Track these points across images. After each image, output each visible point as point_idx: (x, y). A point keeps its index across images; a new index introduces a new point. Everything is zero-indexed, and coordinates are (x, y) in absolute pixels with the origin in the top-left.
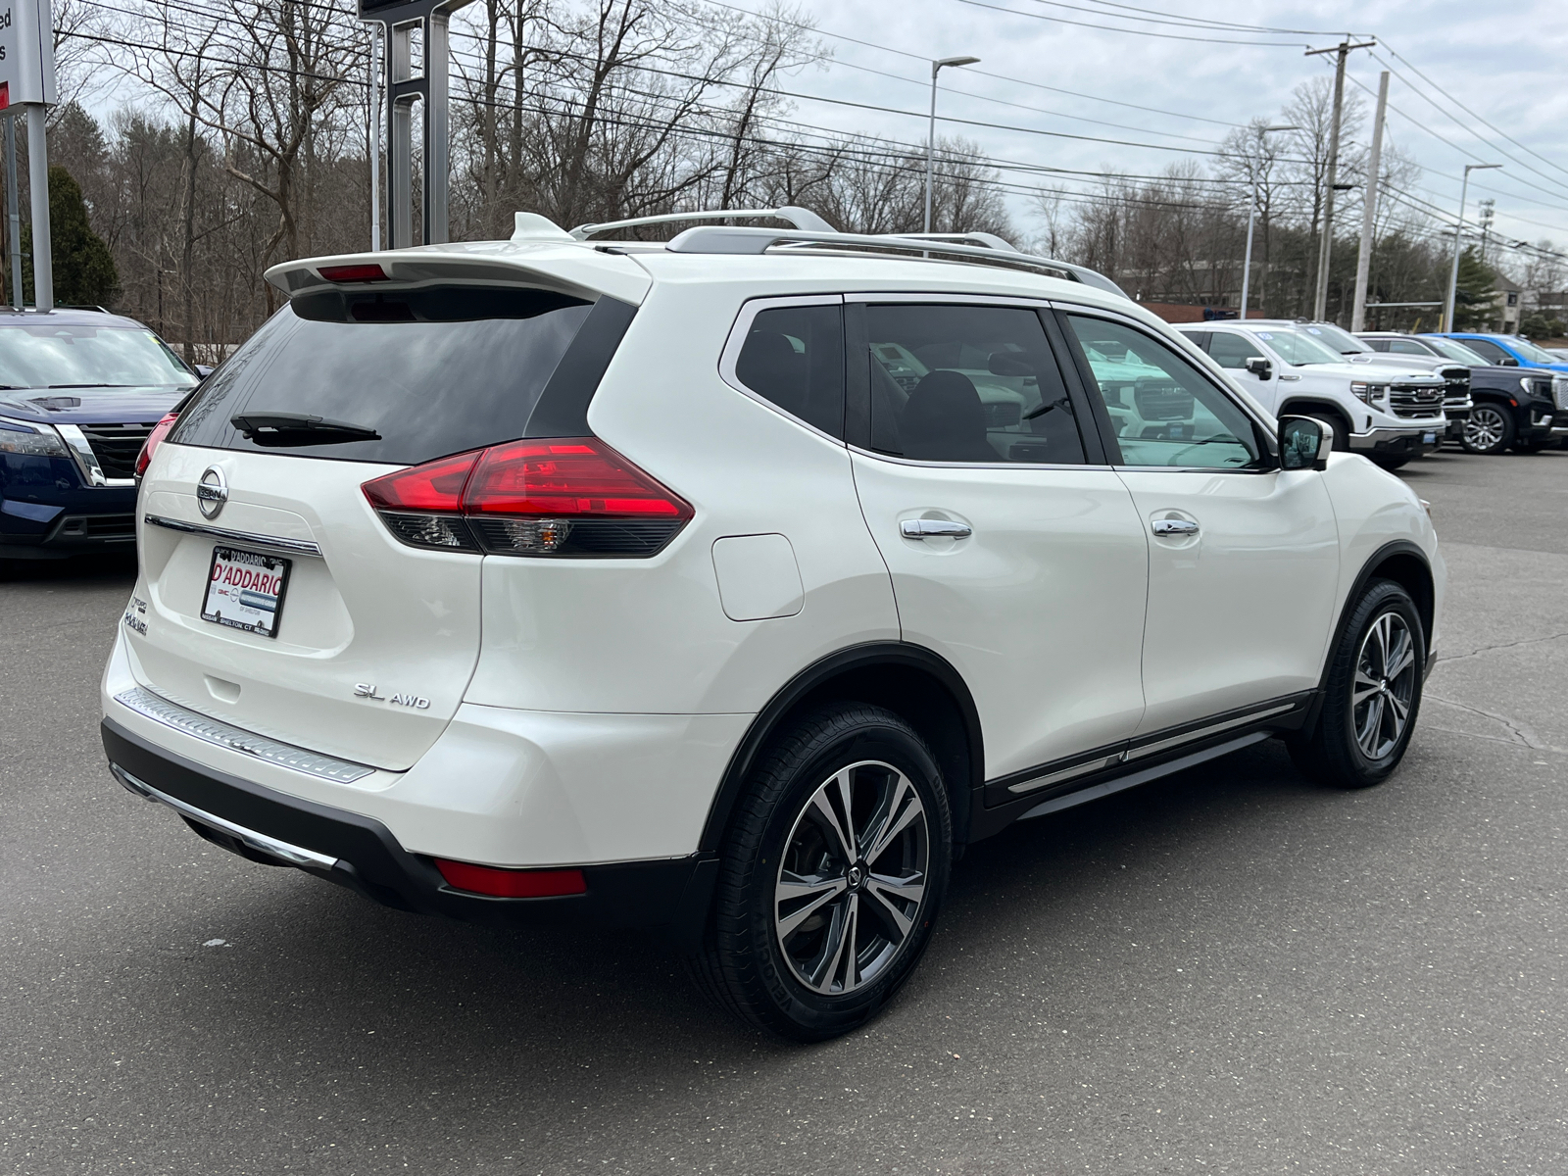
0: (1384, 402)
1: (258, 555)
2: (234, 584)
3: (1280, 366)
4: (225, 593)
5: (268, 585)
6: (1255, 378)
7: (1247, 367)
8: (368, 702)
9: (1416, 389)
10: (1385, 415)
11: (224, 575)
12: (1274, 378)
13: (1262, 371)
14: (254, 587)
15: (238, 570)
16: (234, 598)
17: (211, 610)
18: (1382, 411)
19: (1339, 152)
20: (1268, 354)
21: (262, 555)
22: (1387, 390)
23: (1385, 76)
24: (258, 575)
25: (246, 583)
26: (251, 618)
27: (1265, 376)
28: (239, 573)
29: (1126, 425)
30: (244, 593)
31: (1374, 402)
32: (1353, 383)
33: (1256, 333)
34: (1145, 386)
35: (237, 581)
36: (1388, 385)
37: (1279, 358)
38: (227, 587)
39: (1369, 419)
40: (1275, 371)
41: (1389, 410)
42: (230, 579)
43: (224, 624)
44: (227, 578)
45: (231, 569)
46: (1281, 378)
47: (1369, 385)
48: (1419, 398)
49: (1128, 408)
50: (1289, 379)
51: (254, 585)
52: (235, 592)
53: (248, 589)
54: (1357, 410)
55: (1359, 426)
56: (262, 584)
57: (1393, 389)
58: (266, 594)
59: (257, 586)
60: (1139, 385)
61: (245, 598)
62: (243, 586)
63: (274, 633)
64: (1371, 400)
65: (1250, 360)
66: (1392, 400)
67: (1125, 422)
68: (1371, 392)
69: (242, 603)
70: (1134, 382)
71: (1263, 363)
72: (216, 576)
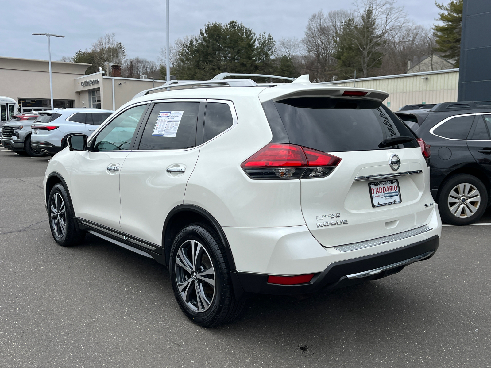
1: (389, 181)
2: (380, 193)
4: (378, 196)
5: (392, 189)
11: (375, 191)
14: (388, 191)
15: (380, 188)
16: (382, 197)
17: (375, 203)
21: (390, 181)
24: (388, 187)
25: (384, 191)
26: (391, 200)
28: (380, 189)
30: (385, 194)
35: (381, 191)
38: (378, 194)
42: (378, 192)
43: (384, 205)
44: (377, 192)
45: (377, 188)
51: (387, 190)
52: (382, 195)
53: (386, 192)
56: (390, 189)
58: (393, 191)
59: (388, 190)
61: (385, 195)
62: (384, 192)
69: (385, 197)
72: (373, 192)
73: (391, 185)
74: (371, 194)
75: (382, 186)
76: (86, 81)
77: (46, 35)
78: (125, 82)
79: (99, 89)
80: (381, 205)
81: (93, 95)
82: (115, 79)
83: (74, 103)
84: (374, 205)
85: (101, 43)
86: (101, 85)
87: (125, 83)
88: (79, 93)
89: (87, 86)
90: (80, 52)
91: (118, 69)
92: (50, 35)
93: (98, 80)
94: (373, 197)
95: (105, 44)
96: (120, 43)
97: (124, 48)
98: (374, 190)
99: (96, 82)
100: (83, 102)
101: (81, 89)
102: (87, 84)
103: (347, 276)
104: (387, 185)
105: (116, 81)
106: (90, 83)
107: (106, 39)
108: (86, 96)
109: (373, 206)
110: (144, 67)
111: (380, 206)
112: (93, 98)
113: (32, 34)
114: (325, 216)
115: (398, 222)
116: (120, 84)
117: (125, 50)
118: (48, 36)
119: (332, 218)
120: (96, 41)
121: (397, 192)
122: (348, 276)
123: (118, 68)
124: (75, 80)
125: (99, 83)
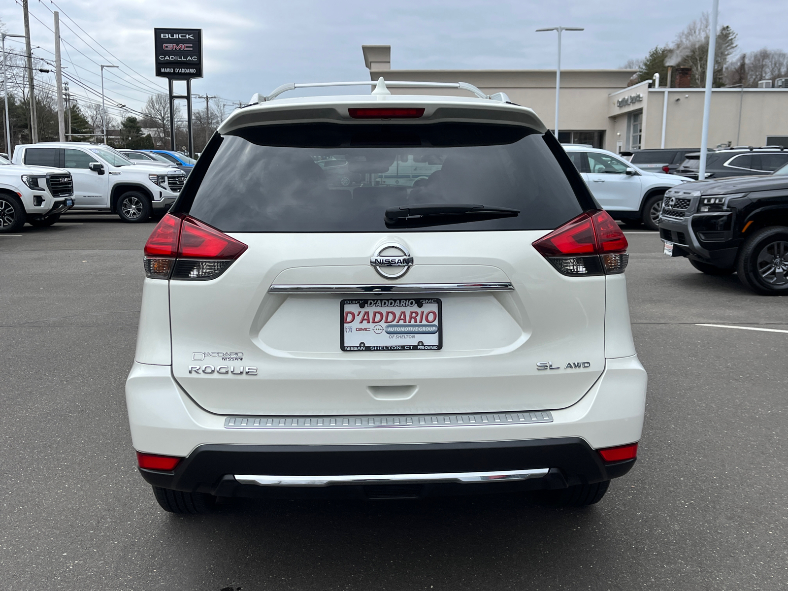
0: (166, 184)
3: (108, 167)
6: (95, 174)
7: (90, 168)
8: (548, 372)
9: (178, 177)
10: (167, 191)
12: (106, 173)
13: (99, 170)
18: (166, 189)
19: (32, 51)
20: (101, 161)
22: (166, 178)
23: (56, 14)
27: (101, 172)
29: (44, 200)
31: (161, 184)
32: (149, 175)
33: (90, 149)
34: (52, 178)
36: (166, 175)
37: (107, 163)
39: (161, 193)
40: (105, 169)
41: (168, 188)
46: (110, 173)
47: (158, 176)
48: (180, 182)
49: (44, 190)
50: (115, 174)
53: (394, 323)
54: (155, 189)
55: (156, 197)
57: (169, 178)
60: (48, 177)
61: (390, 329)
63: (440, 347)
64: (160, 183)
65: (91, 164)
66: (169, 183)
67: (43, 199)
68: (159, 179)
70: (45, 176)
71: (100, 165)
73: (415, 308)
74: (343, 321)
75: (384, 310)
76: (624, 99)
77: (557, 29)
78: (687, 96)
79: (639, 112)
80: (368, 349)
81: (635, 121)
82: (669, 92)
83: (605, 134)
84: (345, 346)
85: (692, 31)
86: (644, 105)
87: (687, 98)
88: (614, 118)
89: (625, 106)
90: (656, 50)
91: (687, 74)
92: (563, 29)
93: (641, 96)
94: (345, 330)
95: (699, 30)
96: (727, 27)
97: (735, 35)
98: (356, 315)
99: (637, 99)
100: (618, 134)
101: (617, 111)
102: (625, 103)
103: (236, 476)
104: (403, 309)
105: (671, 94)
106: (630, 101)
107: (702, 23)
108: (624, 124)
109: (343, 348)
110: (775, 64)
111: (363, 350)
112: (634, 125)
113: (537, 31)
114: (211, 355)
115: (416, 390)
116: (678, 100)
117: (735, 38)
118: (559, 31)
119: (224, 359)
120: (684, 28)
121: (435, 326)
122: (238, 477)
123: (686, 71)
124: (610, 97)
125: (642, 100)
